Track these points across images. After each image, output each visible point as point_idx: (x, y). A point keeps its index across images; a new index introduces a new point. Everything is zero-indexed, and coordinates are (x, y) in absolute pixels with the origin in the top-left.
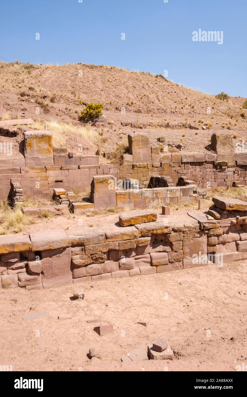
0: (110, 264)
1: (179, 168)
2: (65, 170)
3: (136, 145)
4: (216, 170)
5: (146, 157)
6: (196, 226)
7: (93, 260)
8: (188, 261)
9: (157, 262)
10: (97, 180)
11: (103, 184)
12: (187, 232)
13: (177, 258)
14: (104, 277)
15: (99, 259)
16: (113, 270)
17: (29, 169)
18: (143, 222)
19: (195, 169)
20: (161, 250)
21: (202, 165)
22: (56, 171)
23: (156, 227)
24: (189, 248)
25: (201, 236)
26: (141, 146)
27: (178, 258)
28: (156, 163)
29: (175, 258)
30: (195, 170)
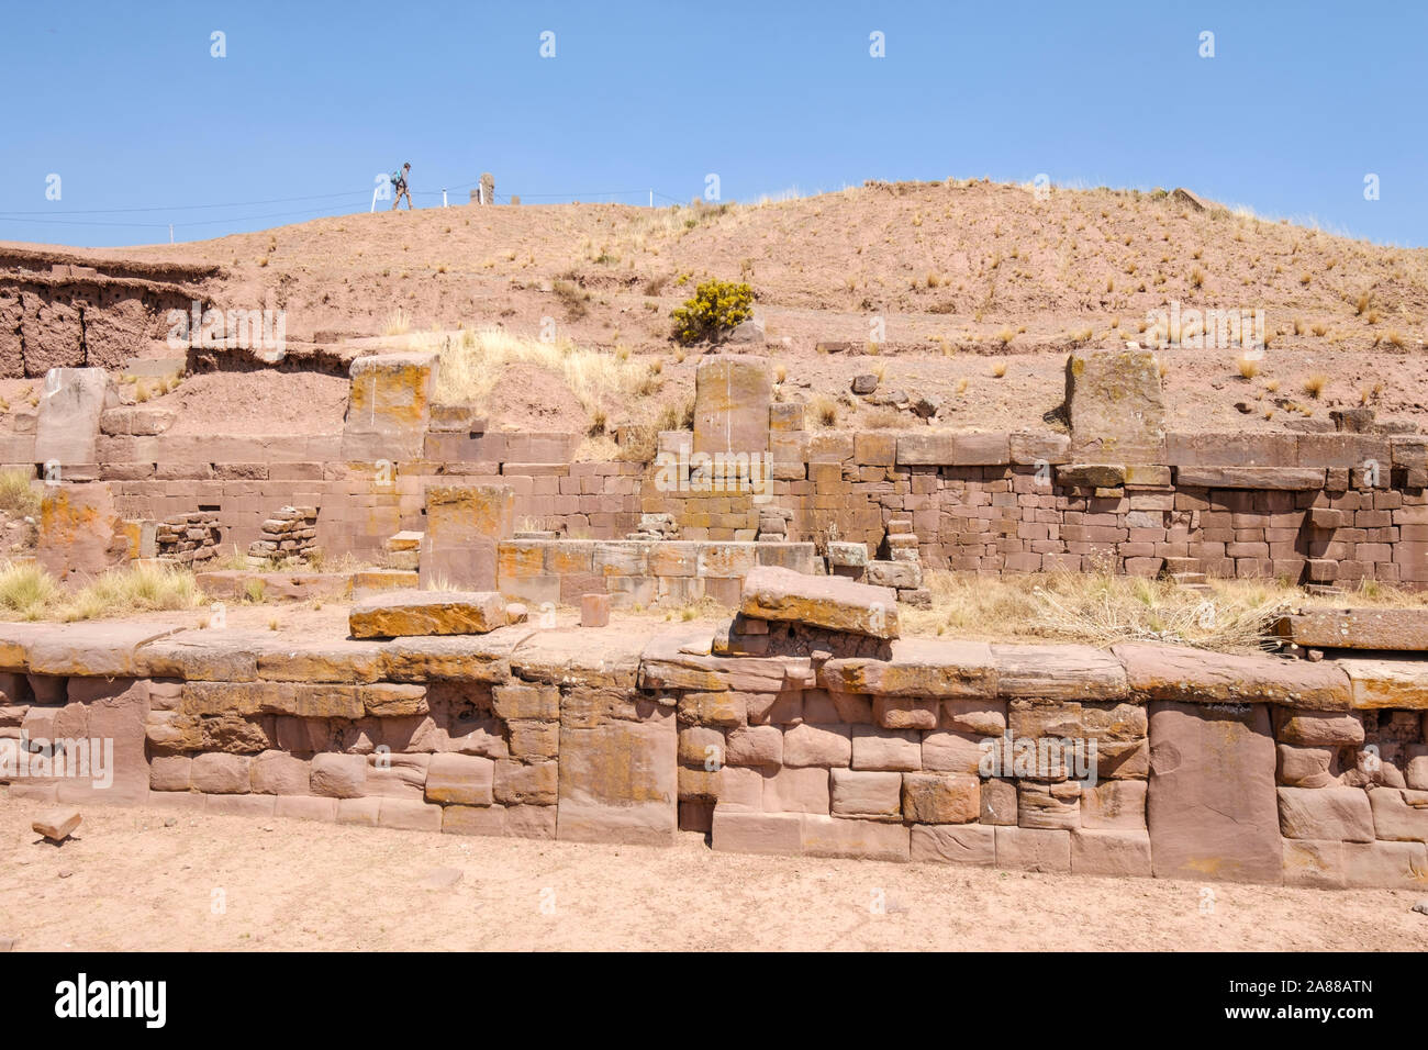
0: (278, 764)
1: (886, 487)
2: (455, 474)
3: (710, 399)
4: (1070, 503)
5: (744, 439)
6: (619, 671)
7: (214, 736)
8: (581, 810)
9: (442, 790)
10: (436, 496)
11: (457, 509)
12: (579, 689)
13: (530, 790)
14: (245, 806)
15: (233, 737)
16: (285, 787)
17: (345, 469)
18: (430, 632)
19: (962, 492)
20: (473, 746)
21: (997, 479)
22: (426, 477)
23: (442, 650)
24: (588, 759)
25: (643, 714)
26: (730, 402)
27: (533, 789)
28: (785, 465)
29: (521, 789)
30: (964, 499)
